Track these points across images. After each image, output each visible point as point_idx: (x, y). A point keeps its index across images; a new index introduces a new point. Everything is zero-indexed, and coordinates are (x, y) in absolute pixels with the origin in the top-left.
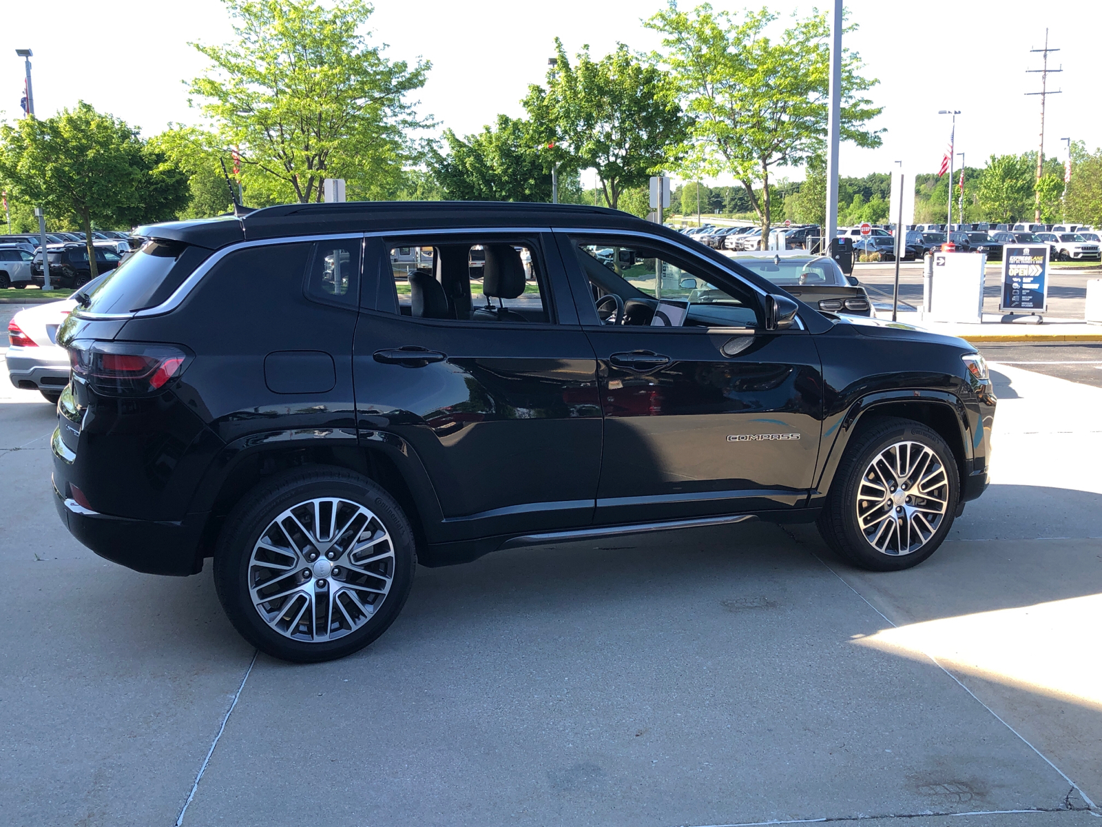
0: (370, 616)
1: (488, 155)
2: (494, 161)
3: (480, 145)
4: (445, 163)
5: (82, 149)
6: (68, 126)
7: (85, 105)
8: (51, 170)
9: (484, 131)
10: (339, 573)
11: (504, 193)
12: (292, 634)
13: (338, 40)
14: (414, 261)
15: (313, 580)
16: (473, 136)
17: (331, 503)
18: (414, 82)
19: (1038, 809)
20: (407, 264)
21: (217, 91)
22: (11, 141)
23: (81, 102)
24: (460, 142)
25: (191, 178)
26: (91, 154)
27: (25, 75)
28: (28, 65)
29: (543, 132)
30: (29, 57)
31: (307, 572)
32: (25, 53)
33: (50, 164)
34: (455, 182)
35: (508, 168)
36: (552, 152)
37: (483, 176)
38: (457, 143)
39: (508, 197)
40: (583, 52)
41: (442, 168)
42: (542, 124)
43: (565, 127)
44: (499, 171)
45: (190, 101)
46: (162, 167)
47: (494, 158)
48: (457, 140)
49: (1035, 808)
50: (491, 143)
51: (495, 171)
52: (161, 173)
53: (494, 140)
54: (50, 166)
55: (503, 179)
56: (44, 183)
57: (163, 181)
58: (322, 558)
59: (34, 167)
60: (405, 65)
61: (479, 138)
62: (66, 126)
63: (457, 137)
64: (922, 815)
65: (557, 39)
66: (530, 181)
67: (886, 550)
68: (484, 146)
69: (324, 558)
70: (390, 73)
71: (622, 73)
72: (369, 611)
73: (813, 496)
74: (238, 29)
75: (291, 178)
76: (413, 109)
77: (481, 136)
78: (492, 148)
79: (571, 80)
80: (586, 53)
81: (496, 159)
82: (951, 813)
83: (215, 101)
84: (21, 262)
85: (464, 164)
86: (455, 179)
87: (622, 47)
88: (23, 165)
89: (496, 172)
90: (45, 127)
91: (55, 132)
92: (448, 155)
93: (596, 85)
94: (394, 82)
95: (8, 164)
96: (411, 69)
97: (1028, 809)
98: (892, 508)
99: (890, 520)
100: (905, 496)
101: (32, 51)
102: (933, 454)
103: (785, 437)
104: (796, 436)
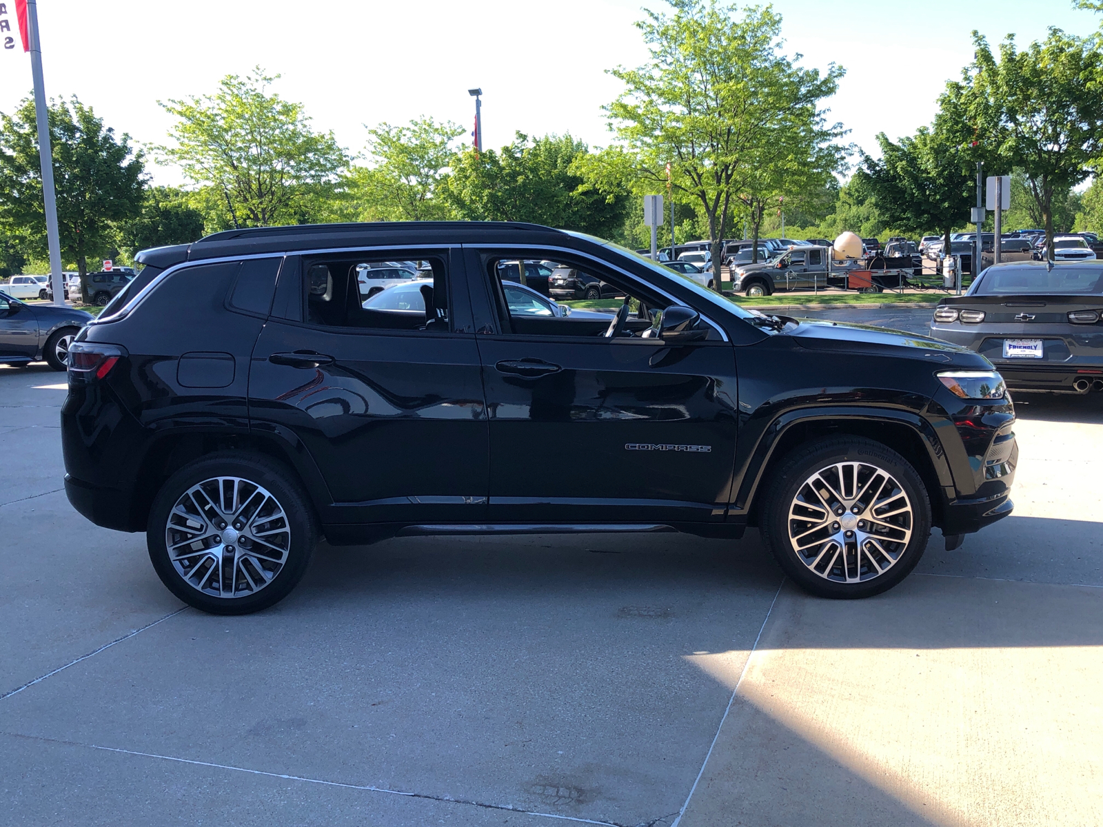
0: (269, 582)
1: (922, 158)
2: (928, 163)
3: (915, 147)
4: (878, 168)
5: (514, 175)
6: (504, 156)
7: (522, 135)
8: (487, 195)
9: (918, 133)
10: (243, 542)
11: (938, 197)
12: (202, 588)
13: (746, 55)
14: (824, 270)
15: (222, 546)
16: (908, 138)
17: (233, 481)
18: (826, 88)
19: (614, 824)
20: (815, 274)
21: (631, 114)
22: (459, 171)
23: (518, 132)
24: (893, 145)
25: (608, 197)
26: (520, 179)
27: (475, 112)
28: (478, 103)
29: (957, 131)
30: (479, 96)
31: (218, 538)
32: (475, 92)
34: (886, 187)
35: (943, 171)
36: (970, 152)
37: (915, 179)
38: (888, 146)
39: (943, 201)
40: (1007, 42)
41: (874, 174)
42: (957, 123)
43: (983, 124)
44: (933, 174)
45: (610, 125)
46: (581, 188)
47: (928, 160)
48: (890, 144)
49: (612, 822)
50: (925, 145)
51: (929, 173)
52: (581, 195)
53: (928, 142)
54: (486, 192)
55: (938, 182)
56: (482, 208)
57: (583, 201)
58: (230, 528)
59: (474, 193)
60: (816, 73)
61: (914, 140)
62: (502, 155)
63: (890, 141)
64: (502, 808)
65: (975, 33)
66: (969, 182)
67: (828, 575)
68: (919, 149)
69: (232, 527)
70: (801, 82)
71: (1055, 60)
72: (268, 577)
73: (731, 512)
74: (656, 52)
75: (700, 193)
76: (823, 116)
77: (916, 138)
78: (926, 150)
79: (993, 73)
80: (1011, 43)
81: (931, 161)
82: (529, 811)
83: (631, 124)
85: (895, 168)
86: (886, 184)
87: (1055, 32)
88: (466, 194)
89: (930, 175)
90: (484, 157)
91: (494, 161)
92: (880, 160)
93: (1020, 76)
94: (803, 90)
95: (456, 192)
96: (822, 76)
97: (605, 822)
98: (839, 532)
99: (833, 544)
100: (858, 521)
101: (482, 91)
102: (890, 478)
103: (694, 448)
104: (706, 449)
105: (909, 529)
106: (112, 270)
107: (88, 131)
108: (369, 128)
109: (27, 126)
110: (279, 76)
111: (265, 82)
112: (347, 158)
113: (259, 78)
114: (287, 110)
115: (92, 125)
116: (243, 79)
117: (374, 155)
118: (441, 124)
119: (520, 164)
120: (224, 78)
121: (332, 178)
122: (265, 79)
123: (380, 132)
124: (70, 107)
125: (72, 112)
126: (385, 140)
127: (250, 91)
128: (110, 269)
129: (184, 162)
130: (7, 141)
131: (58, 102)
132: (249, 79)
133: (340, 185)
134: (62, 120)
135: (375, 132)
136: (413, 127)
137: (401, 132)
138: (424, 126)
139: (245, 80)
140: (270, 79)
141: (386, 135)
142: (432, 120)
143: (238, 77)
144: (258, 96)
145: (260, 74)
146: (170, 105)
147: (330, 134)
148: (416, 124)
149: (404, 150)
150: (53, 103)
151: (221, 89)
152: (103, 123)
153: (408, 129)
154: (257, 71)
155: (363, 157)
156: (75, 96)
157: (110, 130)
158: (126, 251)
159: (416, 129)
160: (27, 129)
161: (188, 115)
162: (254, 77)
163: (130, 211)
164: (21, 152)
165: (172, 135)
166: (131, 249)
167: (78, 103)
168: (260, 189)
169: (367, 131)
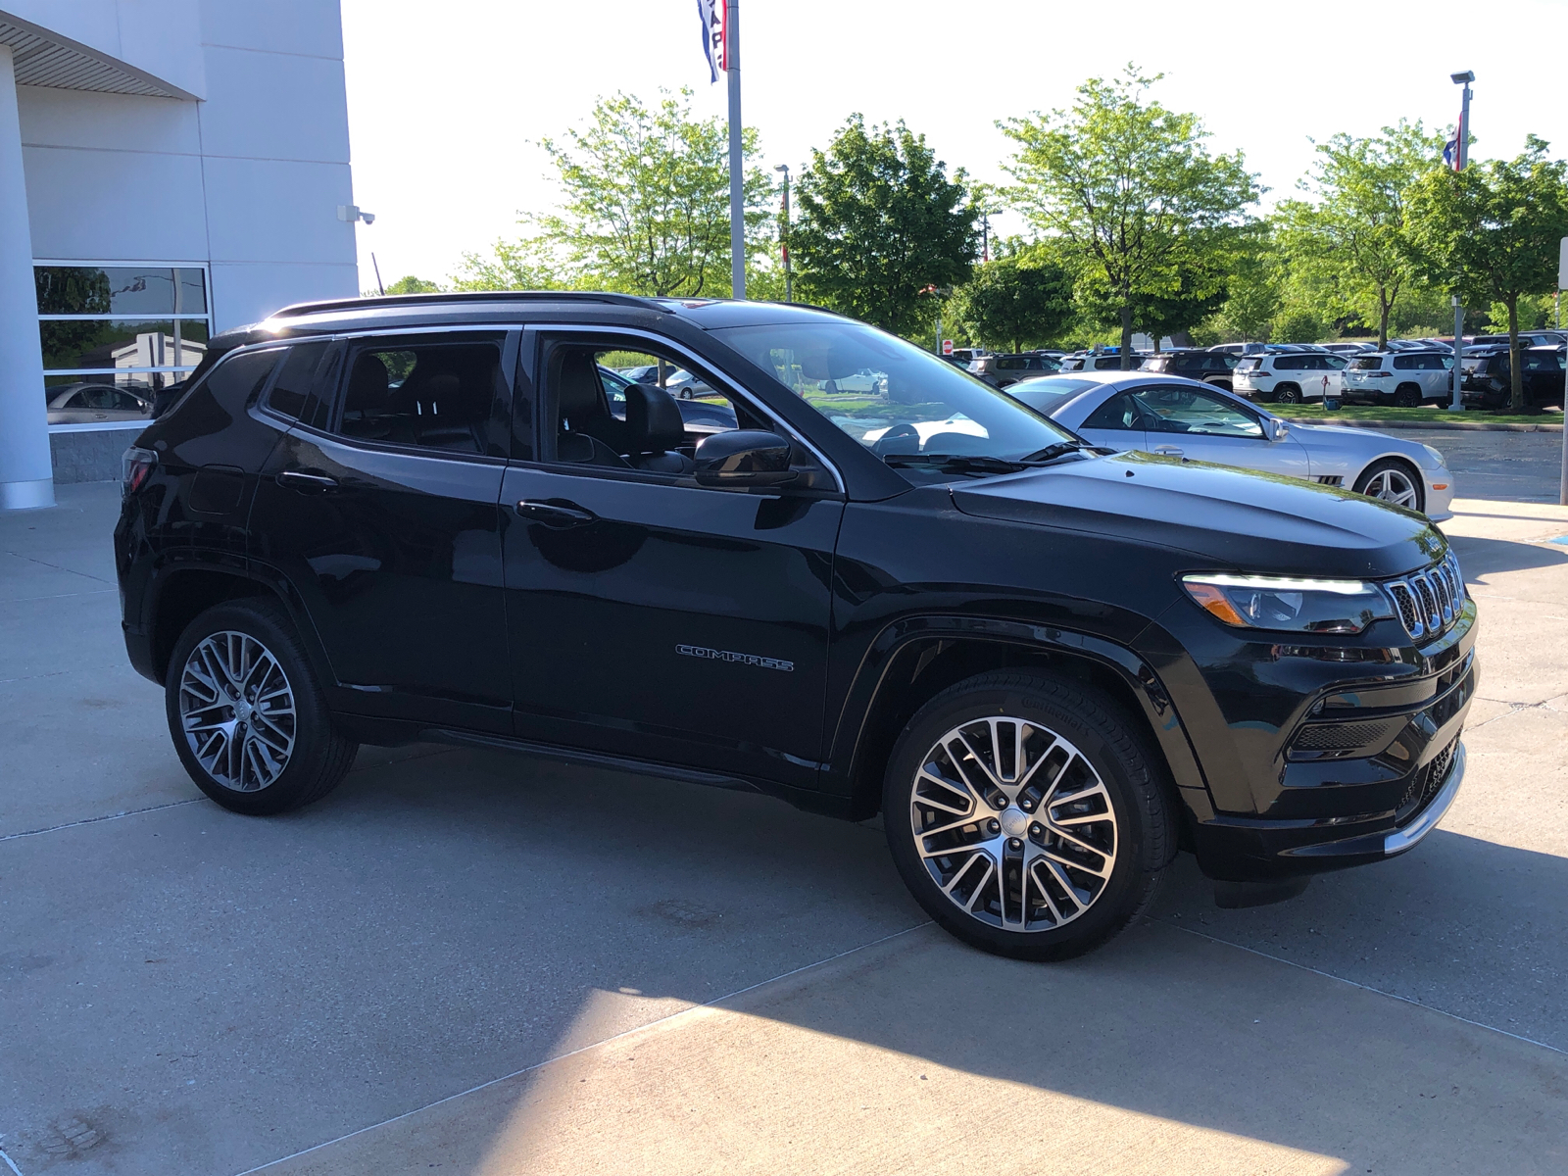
0: (275, 778)
5: (1509, 206)
6: (1497, 176)
7: (1538, 141)
8: (1455, 239)
15: (235, 721)
17: (241, 638)
27: (1460, 110)
28: (1467, 96)
30: (1470, 84)
31: (234, 711)
32: (1464, 78)
33: (1455, 233)
59: (1435, 237)
67: (972, 909)
69: (245, 699)
72: (275, 770)
84: (1441, 371)
91: (1477, 186)
98: (996, 837)
99: (981, 856)
100: (1029, 823)
101: (1475, 75)
102: (1077, 755)
103: (769, 662)
104: (787, 665)
105: (1110, 853)
106: (952, 353)
107: (913, 167)
108: (1317, 143)
109: (841, 164)
110: (1161, 76)
111: (1141, 86)
112: (1256, 190)
113: (1132, 80)
114: (1172, 125)
115: (919, 157)
116: (1109, 83)
117: (1319, 183)
118: (1438, 131)
119: (1522, 190)
120: (1084, 82)
121: (1234, 219)
122: (1140, 81)
123: (1334, 148)
124: (894, 136)
125: (898, 144)
126: (1342, 161)
127: (1118, 99)
128: (949, 351)
129: (1019, 205)
130: (816, 185)
131: (882, 130)
132: (1118, 82)
133: (1247, 229)
134: (883, 155)
135: (1327, 149)
136: (1386, 138)
137: (1366, 145)
138: (1405, 136)
139: (1112, 85)
140: (1149, 81)
141: (1344, 153)
142: (1421, 125)
143: (1101, 80)
144: (1130, 106)
145: (1133, 74)
146: (1011, 125)
147: (1238, 156)
148: (1392, 133)
149: (1368, 173)
150: (876, 132)
151: (1079, 99)
152: (934, 155)
153: (1379, 141)
154: (1129, 69)
155: (1305, 186)
156: (902, 121)
157: (941, 164)
158: (971, 327)
159: (1391, 139)
160: (841, 170)
161: (1031, 137)
162: (1124, 78)
163: (955, 274)
164: (829, 198)
165: (1005, 168)
166: (978, 324)
167: (904, 130)
168: (1123, 240)
169: (1314, 147)
